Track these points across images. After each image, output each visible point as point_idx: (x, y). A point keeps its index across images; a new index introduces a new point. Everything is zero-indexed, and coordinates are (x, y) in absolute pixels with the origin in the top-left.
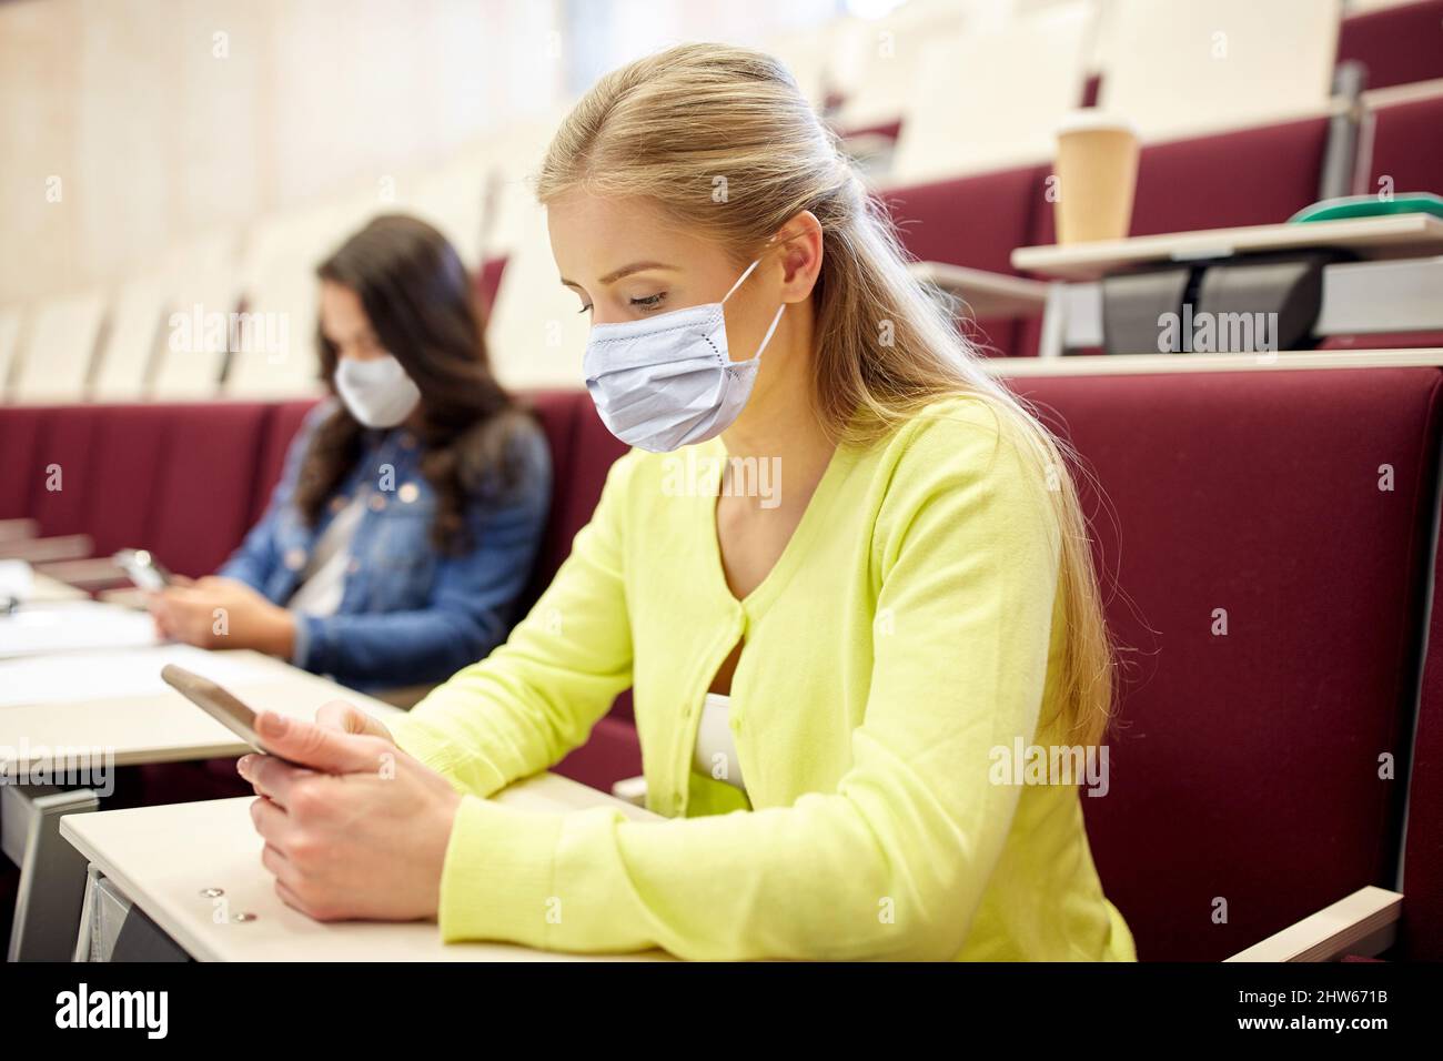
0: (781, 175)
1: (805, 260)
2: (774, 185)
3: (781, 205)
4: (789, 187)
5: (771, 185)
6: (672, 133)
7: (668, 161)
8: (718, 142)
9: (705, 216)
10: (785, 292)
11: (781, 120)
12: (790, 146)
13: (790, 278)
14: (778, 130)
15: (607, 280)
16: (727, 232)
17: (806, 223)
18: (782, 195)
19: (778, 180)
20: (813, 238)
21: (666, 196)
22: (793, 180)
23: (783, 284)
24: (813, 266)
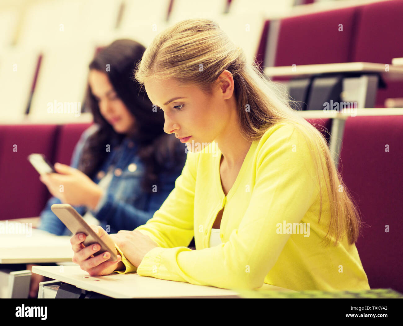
0: (214, 61)
1: (228, 85)
2: (213, 65)
3: (216, 71)
4: (218, 64)
5: (211, 66)
6: (177, 57)
7: (177, 66)
8: (192, 56)
9: (192, 80)
10: (224, 97)
11: (211, 44)
12: (216, 51)
13: (224, 92)
14: (211, 47)
15: (166, 104)
16: (199, 83)
17: (226, 74)
18: (216, 67)
19: (214, 63)
20: (230, 78)
21: (179, 76)
22: (219, 62)
23: (222, 94)
24: (232, 87)
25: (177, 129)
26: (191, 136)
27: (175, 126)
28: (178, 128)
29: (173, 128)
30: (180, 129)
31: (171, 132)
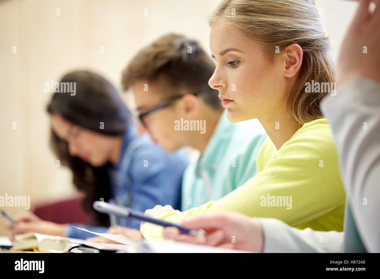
1: (295, 63)
5: (284, 31)
10: (285, 72)
16: (263, 43)
17: (297, 48)
18: (288, 35)
20: (299, 54)
23: (284, 69)
24: (298, 66)
25: (222, 86)
26: (233, 101)
27: (221, 81)
28: (224, 86)
29: (218, 83)
30: (225, 88)
31: (215, 87)
